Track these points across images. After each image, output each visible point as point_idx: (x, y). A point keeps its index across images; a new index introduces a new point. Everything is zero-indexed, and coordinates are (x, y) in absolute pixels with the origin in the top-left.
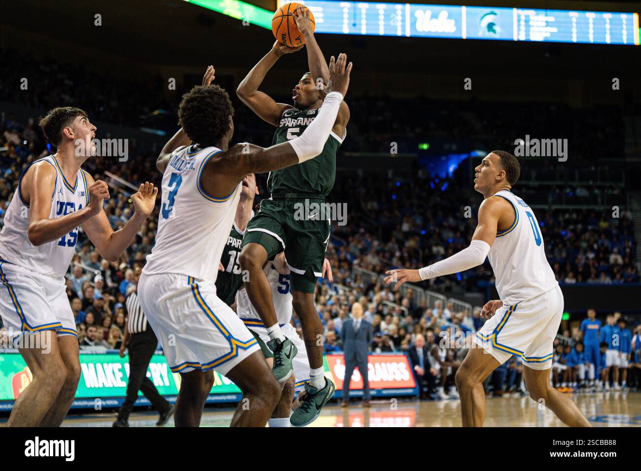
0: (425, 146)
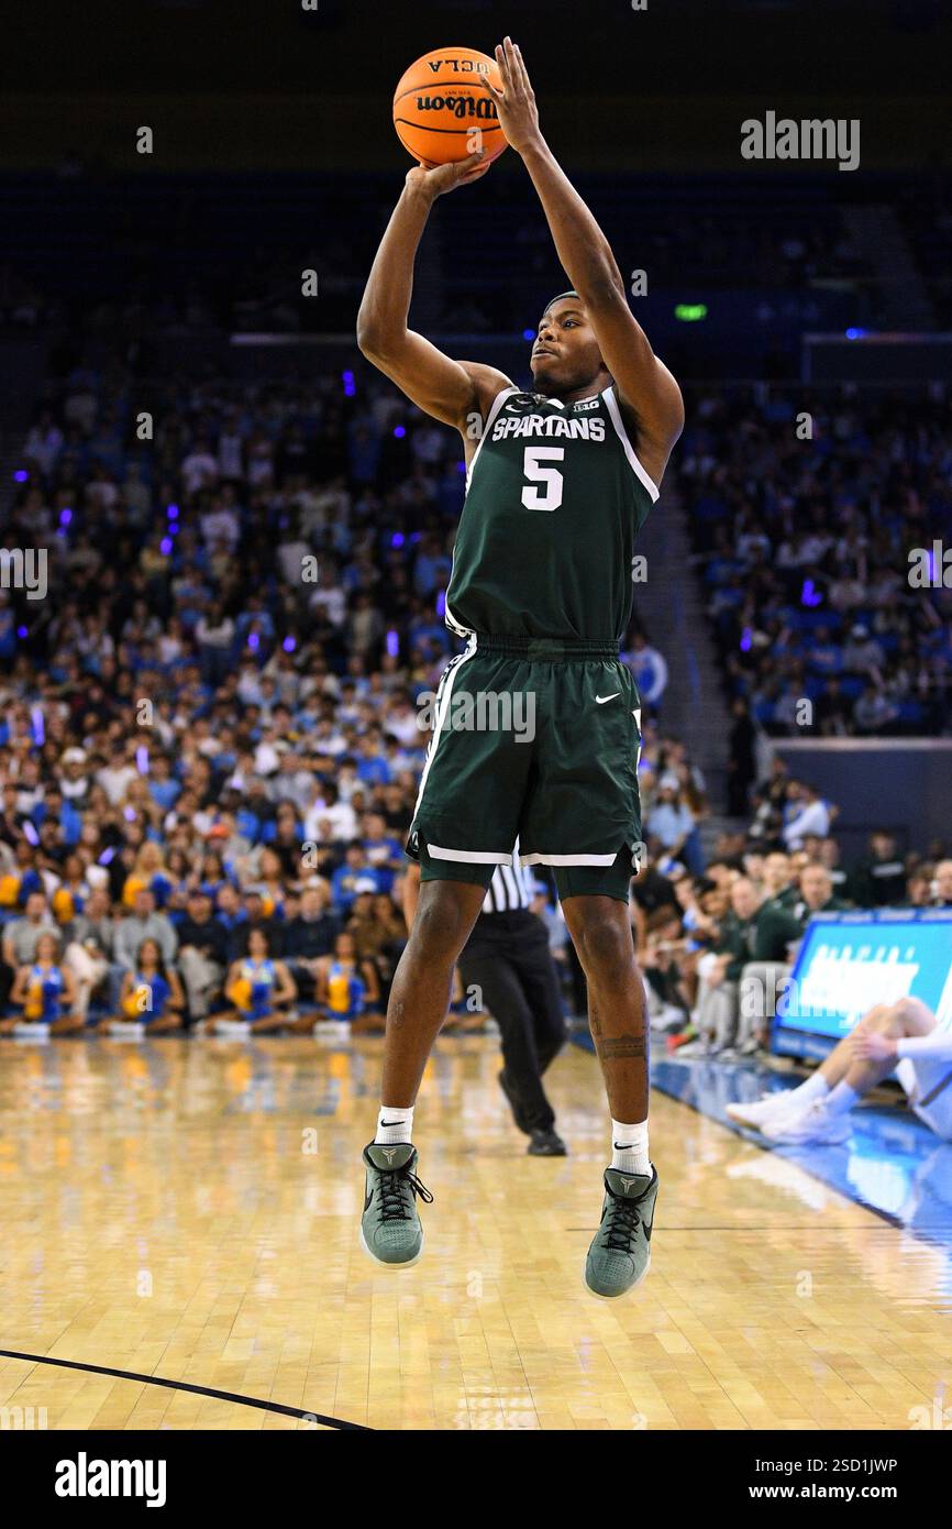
0: (693, 313)
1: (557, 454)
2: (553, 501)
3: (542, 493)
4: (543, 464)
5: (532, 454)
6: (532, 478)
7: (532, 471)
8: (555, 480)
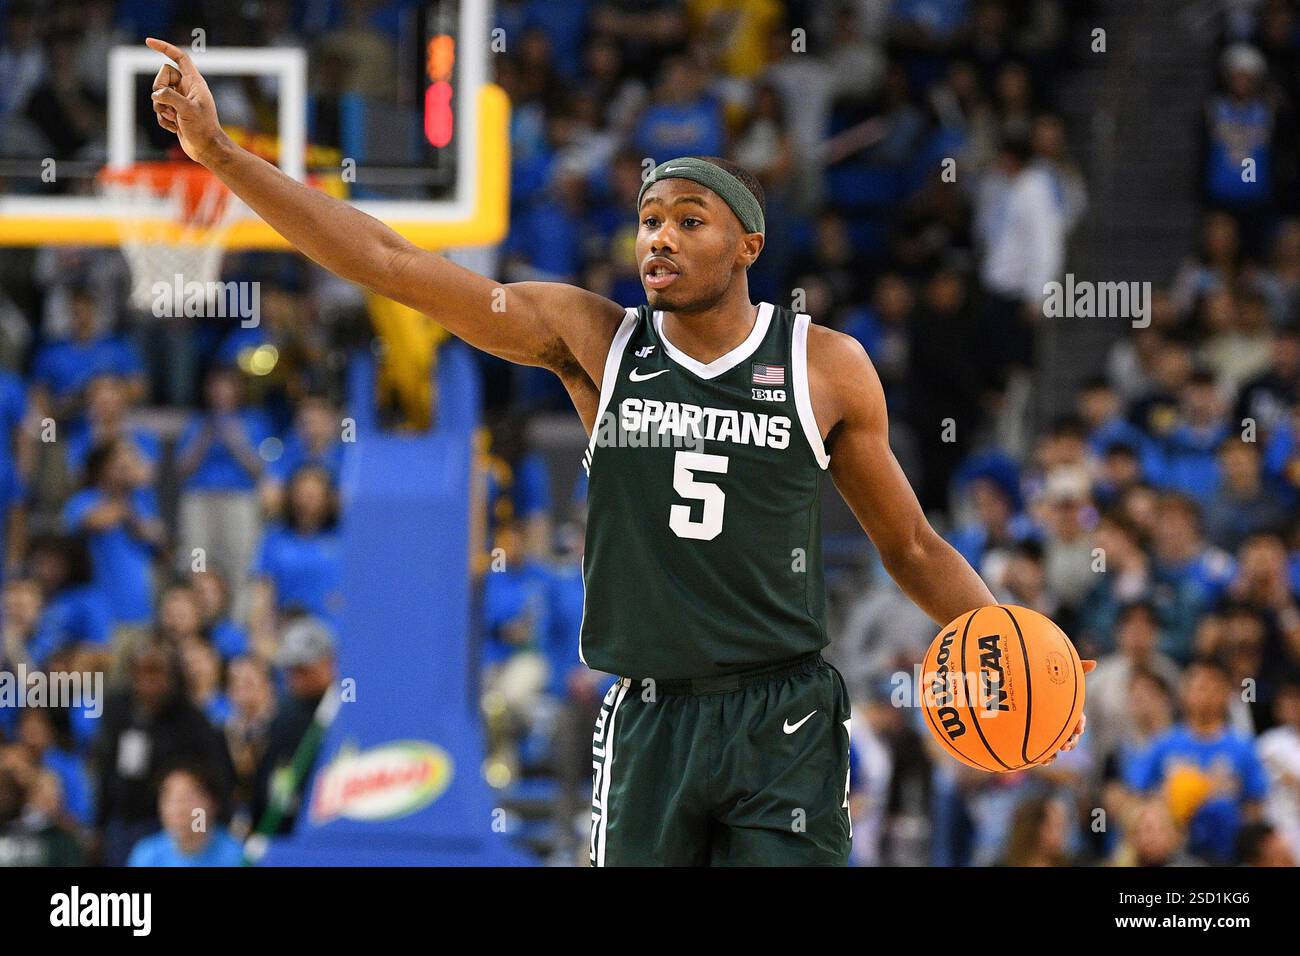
1: (719, 464)
2: (711, 527)
3: (697, 516)
4: (700, 476)
5: (685, 462)
6: (684, 494)
7: (684, 485)
8: (714, 499)
